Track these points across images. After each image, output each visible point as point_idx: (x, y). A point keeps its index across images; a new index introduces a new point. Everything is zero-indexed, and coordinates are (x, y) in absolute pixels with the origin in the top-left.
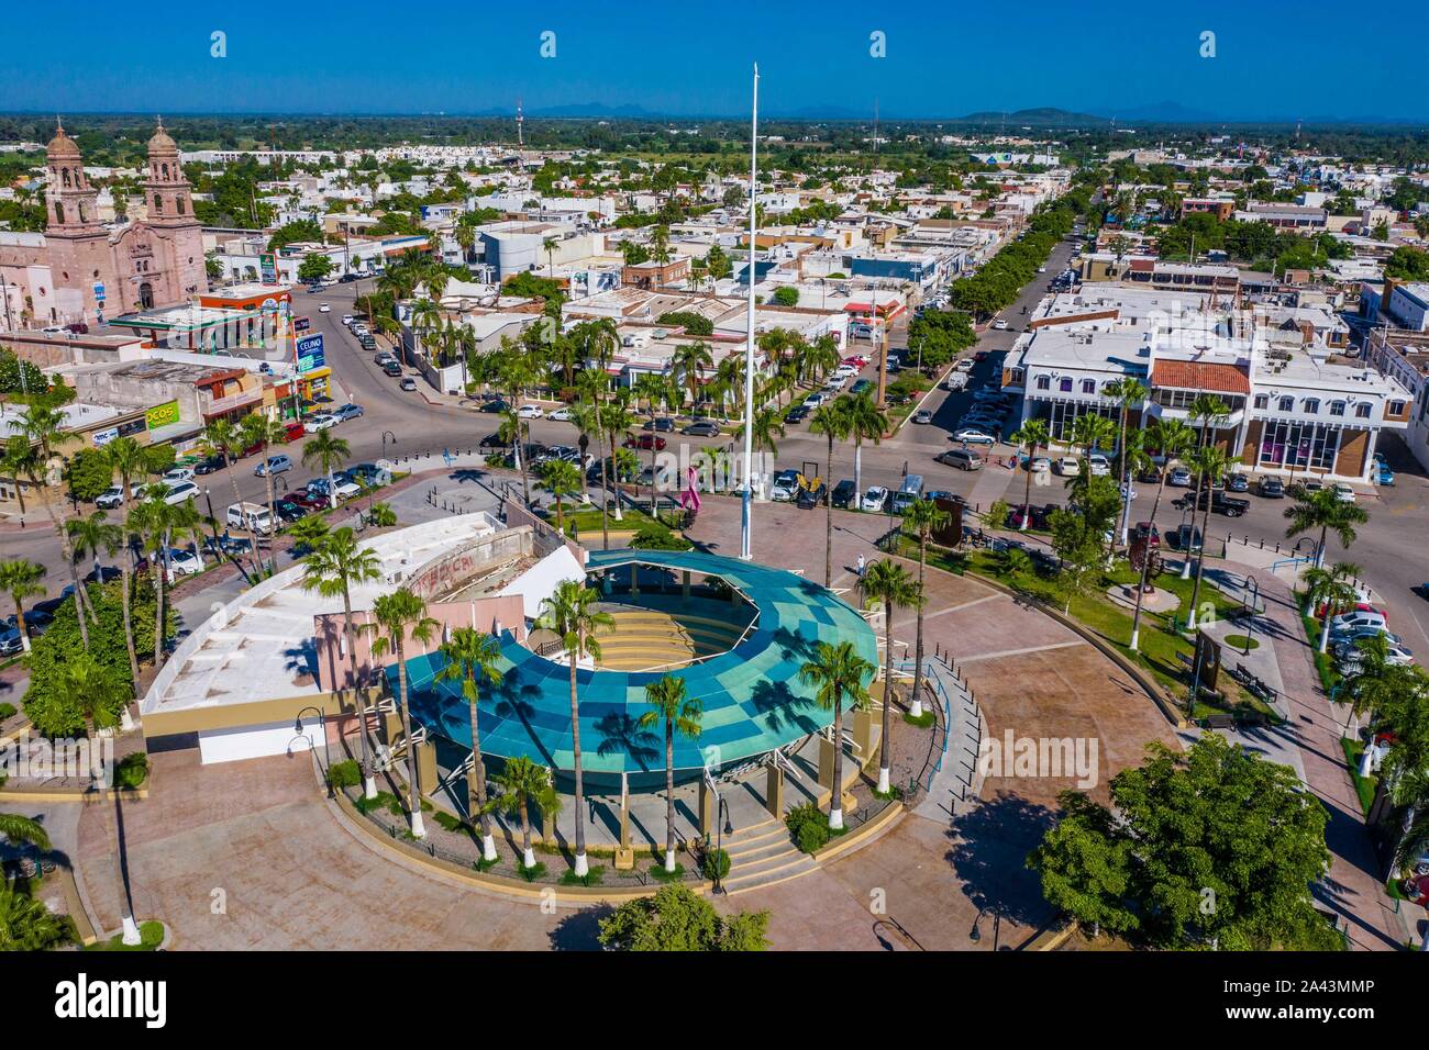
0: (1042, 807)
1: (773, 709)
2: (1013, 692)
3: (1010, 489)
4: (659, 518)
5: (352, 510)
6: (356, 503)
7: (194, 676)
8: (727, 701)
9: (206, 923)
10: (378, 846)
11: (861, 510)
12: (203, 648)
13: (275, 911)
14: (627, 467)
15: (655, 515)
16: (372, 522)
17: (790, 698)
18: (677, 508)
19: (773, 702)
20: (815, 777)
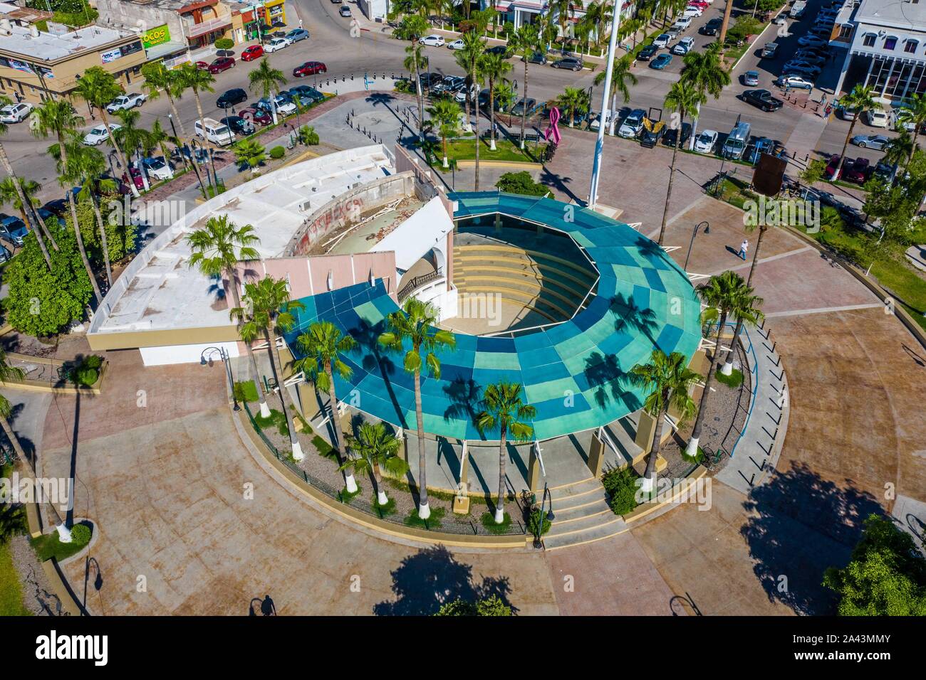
0: (831, 485)
1: (602, 383)
2: (814, 354)
3: (824, 137)
4: (526, 149)
5: (289, 127)
6: (294, 120)
7: (138, 293)
8: (561, 372)
9: (125, 526)
10: (266, 464)
11: (694, 152)
12: (150, 264)
13: (179, 520)
14: (505, 100)
15: (523, 147)
16: (301, 140)
17: (618, 373)
18: (542, 140)
19: (603, 376)
20: (633, 435)
